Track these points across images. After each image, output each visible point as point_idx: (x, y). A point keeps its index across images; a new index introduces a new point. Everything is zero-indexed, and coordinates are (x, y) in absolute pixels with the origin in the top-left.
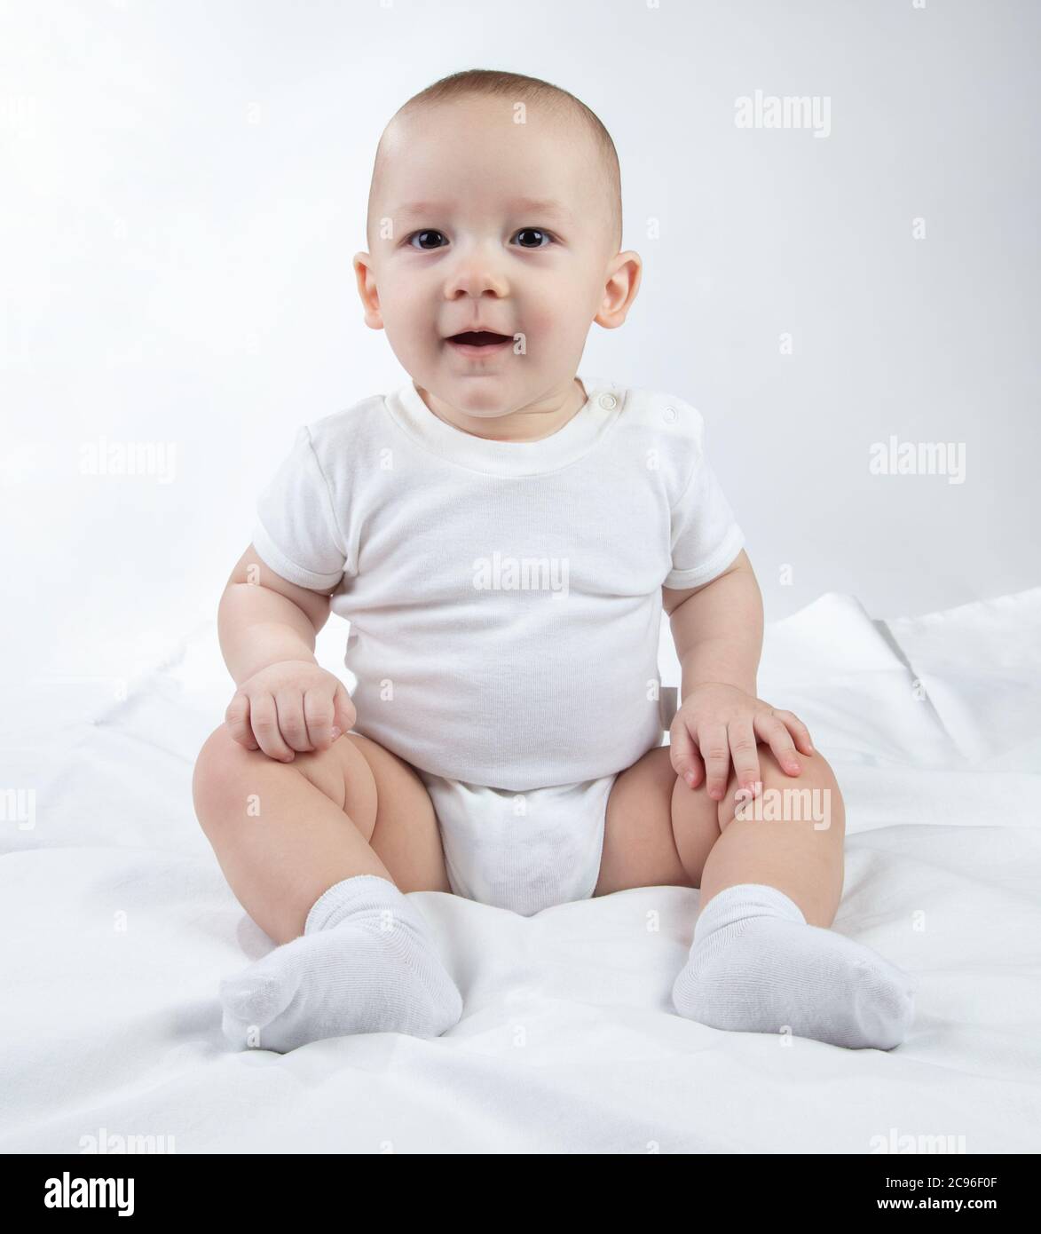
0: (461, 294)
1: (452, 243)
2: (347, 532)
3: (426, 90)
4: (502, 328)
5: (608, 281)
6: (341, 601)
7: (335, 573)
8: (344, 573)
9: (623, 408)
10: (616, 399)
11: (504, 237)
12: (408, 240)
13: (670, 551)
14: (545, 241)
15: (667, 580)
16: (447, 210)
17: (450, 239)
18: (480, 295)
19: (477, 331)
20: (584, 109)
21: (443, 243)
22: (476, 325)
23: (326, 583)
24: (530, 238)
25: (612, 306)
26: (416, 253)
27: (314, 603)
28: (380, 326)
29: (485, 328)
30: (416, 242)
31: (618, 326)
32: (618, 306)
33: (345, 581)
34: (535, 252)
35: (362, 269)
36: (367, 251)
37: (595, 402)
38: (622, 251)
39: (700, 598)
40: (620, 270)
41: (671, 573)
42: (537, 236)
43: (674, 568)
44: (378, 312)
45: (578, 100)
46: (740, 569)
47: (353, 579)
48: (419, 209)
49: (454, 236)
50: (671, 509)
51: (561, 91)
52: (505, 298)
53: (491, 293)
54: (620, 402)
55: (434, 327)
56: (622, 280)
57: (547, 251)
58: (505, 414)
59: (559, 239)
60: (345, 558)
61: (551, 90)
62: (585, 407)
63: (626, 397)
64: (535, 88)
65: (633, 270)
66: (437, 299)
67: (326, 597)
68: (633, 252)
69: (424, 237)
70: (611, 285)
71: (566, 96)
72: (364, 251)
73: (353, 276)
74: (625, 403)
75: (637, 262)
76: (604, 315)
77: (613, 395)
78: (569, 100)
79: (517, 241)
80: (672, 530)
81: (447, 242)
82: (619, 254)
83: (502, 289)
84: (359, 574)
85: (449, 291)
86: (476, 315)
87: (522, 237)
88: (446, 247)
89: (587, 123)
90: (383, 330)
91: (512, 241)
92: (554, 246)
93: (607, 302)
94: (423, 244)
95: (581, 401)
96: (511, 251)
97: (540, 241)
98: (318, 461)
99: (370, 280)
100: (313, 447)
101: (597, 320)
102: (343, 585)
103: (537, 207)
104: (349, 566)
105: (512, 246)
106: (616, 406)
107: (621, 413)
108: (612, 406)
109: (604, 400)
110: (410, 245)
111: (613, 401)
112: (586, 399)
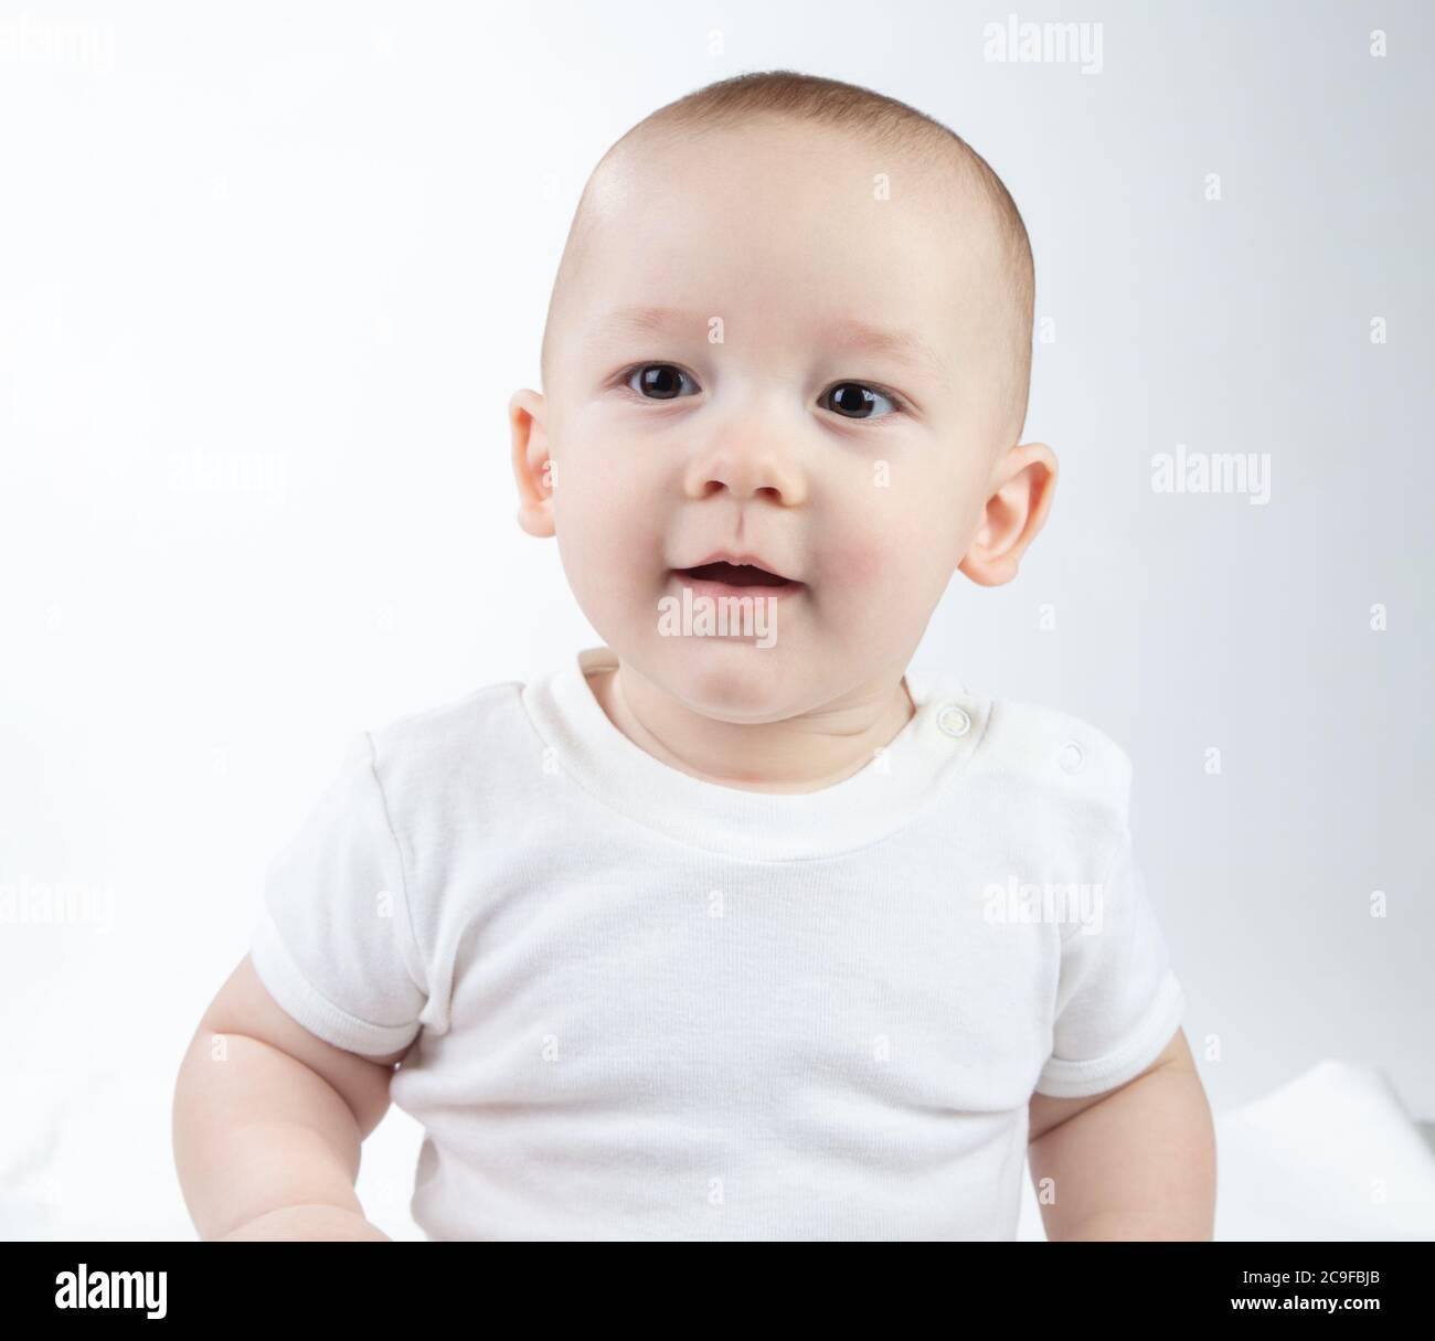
0: (715, 487)
1: (706, 393)
2: (431, 945)
3: (687, 99)
4: (785, 563)
5: (991, 495)
6: (409, 1083)
7: (406, 1024)
8: (422, 1027)
9: (982, 738)
10: (971, 717)
11: (809, 387)
12: (625, 378)
13: (1052, 1018)
15: (1043, 1078)
17: (703, 383)
18: (750, 492)
19: (736, 563)
20: (981, 165)
21: (688, 389)
22: (736, 550)
23: (388, 1042)
24: (850, 399)
25: (992, 545)
26: (633, 405)
27: (360, 1081)
28: (550, 532)
29: (753, 558)
30: (637, 385)
31: (1001, 583)
32: (1006, 544)
33: (424, 1045)
34: (862, 427)
35: (524, 420)
36: (539, 390)
37: (928, 719)
38: (1023, 442)
39: (1101, 1116)
40: (1015, 478)
41: (1047, 1066)
42: (867, 396)
43: (1054, 1056)
44: (548, 503)
45: (969, 147)
46: (1174, 1063)
47: (439, 1039)
48: (652, 320)
49: (712, 377)
50: (1062, 941)
51: (941, 127)
52: (799, 507)
53: (771, 494)
54: (978, 724)
55: (658, 545)
56: (1017, 497)
57: (881, 425)
58: (767, 721)
59: (908, 404)
60: (425, 998)
61: (922, 123)
62: (910, 726)
63: (990, 718)
64: (893, 118)
65: (1039, 480)
66: (671, 493)
67: (386, 1069)
68: (1046, 447)
69: (652, 377)
70: (994, 504)
71: (950, 138)
72: (531, 388)
73: (506, 431)
74: (987, 727)
75: (1049, 463)
76: (978, 560)
77: (964, 709)
78: (955, 146)
79: (830, 404)
80: (1061, 980)
81: (696, 389)
82: (1015, 446)
83: (793, 489)
84: (450, 1031)
85: (694, 482)
86: (740, 531)
87: (838, 396)
88: (695, 399)
89: (985, 191)
90: (553, 541)
91: (820, 402)
92: (900, 418)
93: (984, 536)
95: (904, 715)
96: (819, 421)
97: (870, 406)
98: (385, 802)
99: (537, 442)
100: (377, 774)
101: (963, 566)
102: (416, 1051)
103: (878, 342)
104: (431, 1014)
105: (820, 410)
106: (969, 731)
107: (978, 746)
108: (962, 729)
109: (946, 717)
110: (625, 388)
111: (965, 721)
112: (913, 711)
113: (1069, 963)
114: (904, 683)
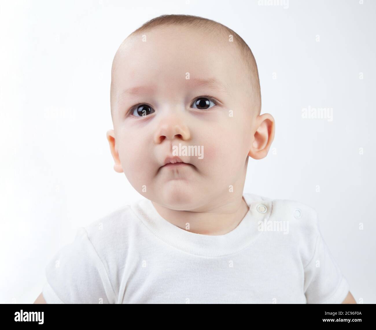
0: (163, 138)
1: (156, 111)
5: (255, 132)
9: (271, 212)
10: (267, 207)
11: (186, 103)
12: (131, 112)
13: (304, 293)
14: (212, 105)
16: (151, 90)
17: (154, 108)
21: (151, 111)
25: (259, 147)
26: (135, 119)
30: (136, 113)
32: (263, 147)
34: (206, 112)
35: (112, 140)
36: (113, 129)
37: (253, 209)
38: (261, 114)
40: (261, 125)
42: (207, 102)
48: (135, 91)
49: (157, 106)
50: (304, 268)
52: (188, 140)
53: (179, 137)
54: (269, 208)
56: (263, 131)
57: (213, 111)
59: (219, 102)
62: (249, 212)
65: (270, 125)
68: (269, 114)
69: (140, 109)
70: (257, 134)
74: (272, 208)
76: (254, 152)
77: (264, 205)
79: (195, 105)
81: (154, 111)
82: (259, 115)
85: (156, 137)
87: (198, 102)
88: (153, 114)
91: (192, 106)
92: (217, 107)
93: (255, 144)
94: (140, 114)
95: (246, 209)
96: (191, 112)
97: (208, 106)
101: (250, 155)
103: (204, 83)
105: (191, 109)
106: (267, 211)
107: (271, 215)
108: (265, 211)
109: (259, 208)
110: (132, 116)
111: (265, 208)
112: (248, 208)
113: (307, 275)
114: (243, 198)
